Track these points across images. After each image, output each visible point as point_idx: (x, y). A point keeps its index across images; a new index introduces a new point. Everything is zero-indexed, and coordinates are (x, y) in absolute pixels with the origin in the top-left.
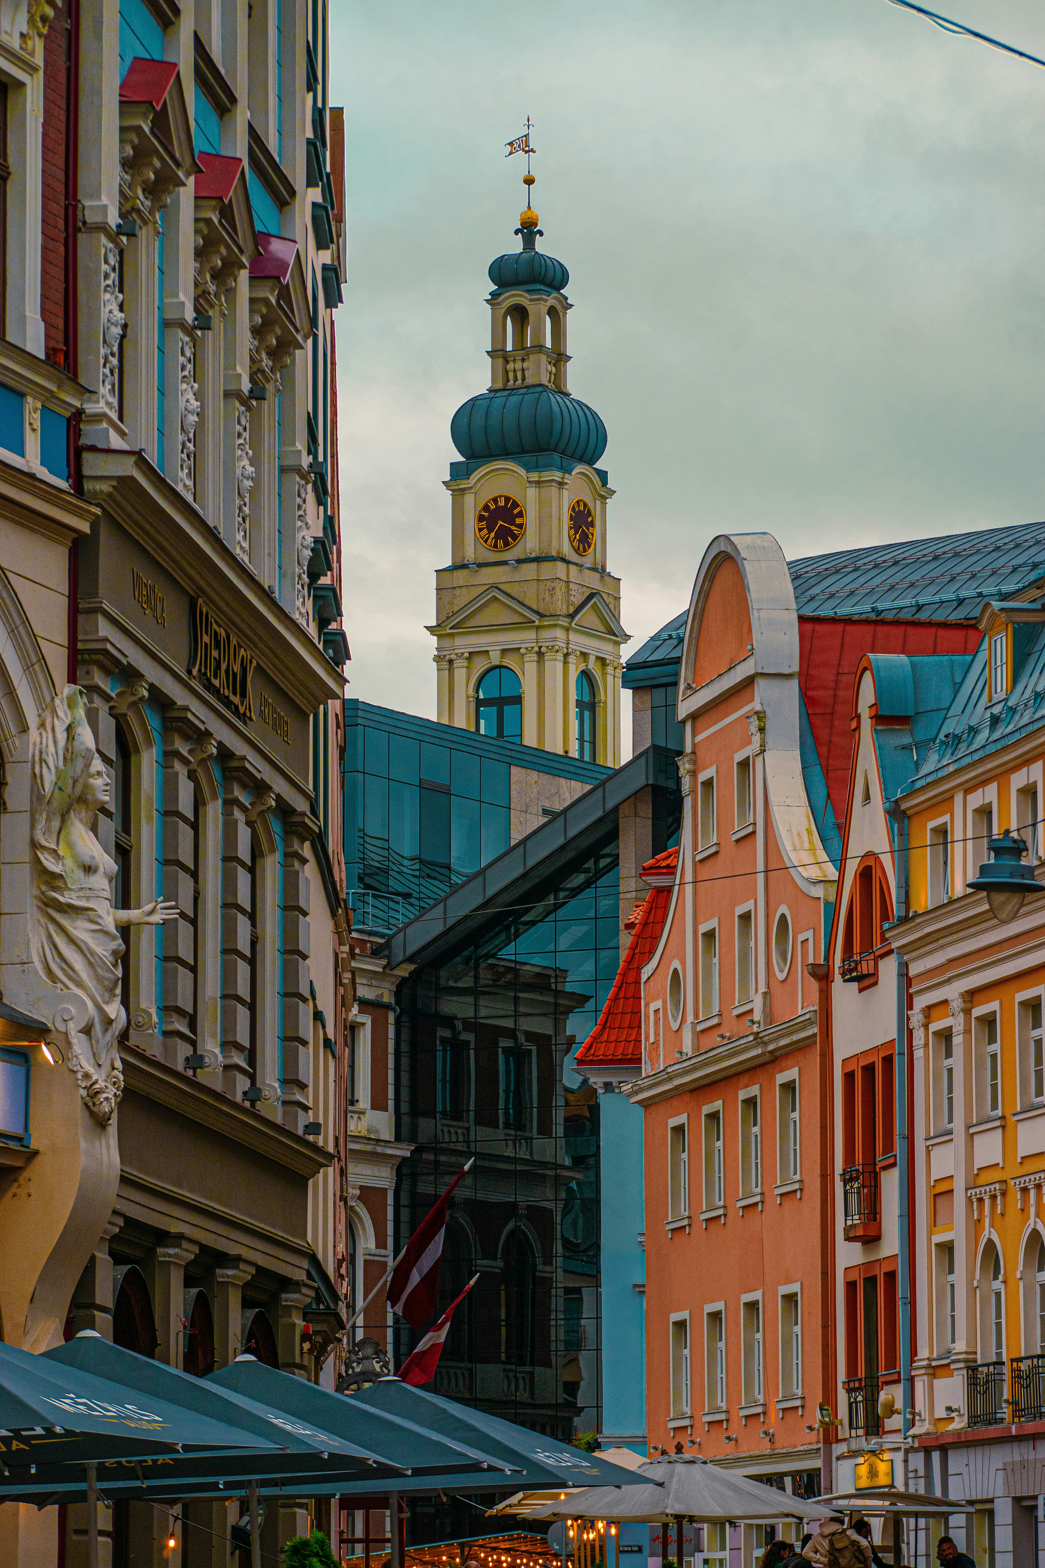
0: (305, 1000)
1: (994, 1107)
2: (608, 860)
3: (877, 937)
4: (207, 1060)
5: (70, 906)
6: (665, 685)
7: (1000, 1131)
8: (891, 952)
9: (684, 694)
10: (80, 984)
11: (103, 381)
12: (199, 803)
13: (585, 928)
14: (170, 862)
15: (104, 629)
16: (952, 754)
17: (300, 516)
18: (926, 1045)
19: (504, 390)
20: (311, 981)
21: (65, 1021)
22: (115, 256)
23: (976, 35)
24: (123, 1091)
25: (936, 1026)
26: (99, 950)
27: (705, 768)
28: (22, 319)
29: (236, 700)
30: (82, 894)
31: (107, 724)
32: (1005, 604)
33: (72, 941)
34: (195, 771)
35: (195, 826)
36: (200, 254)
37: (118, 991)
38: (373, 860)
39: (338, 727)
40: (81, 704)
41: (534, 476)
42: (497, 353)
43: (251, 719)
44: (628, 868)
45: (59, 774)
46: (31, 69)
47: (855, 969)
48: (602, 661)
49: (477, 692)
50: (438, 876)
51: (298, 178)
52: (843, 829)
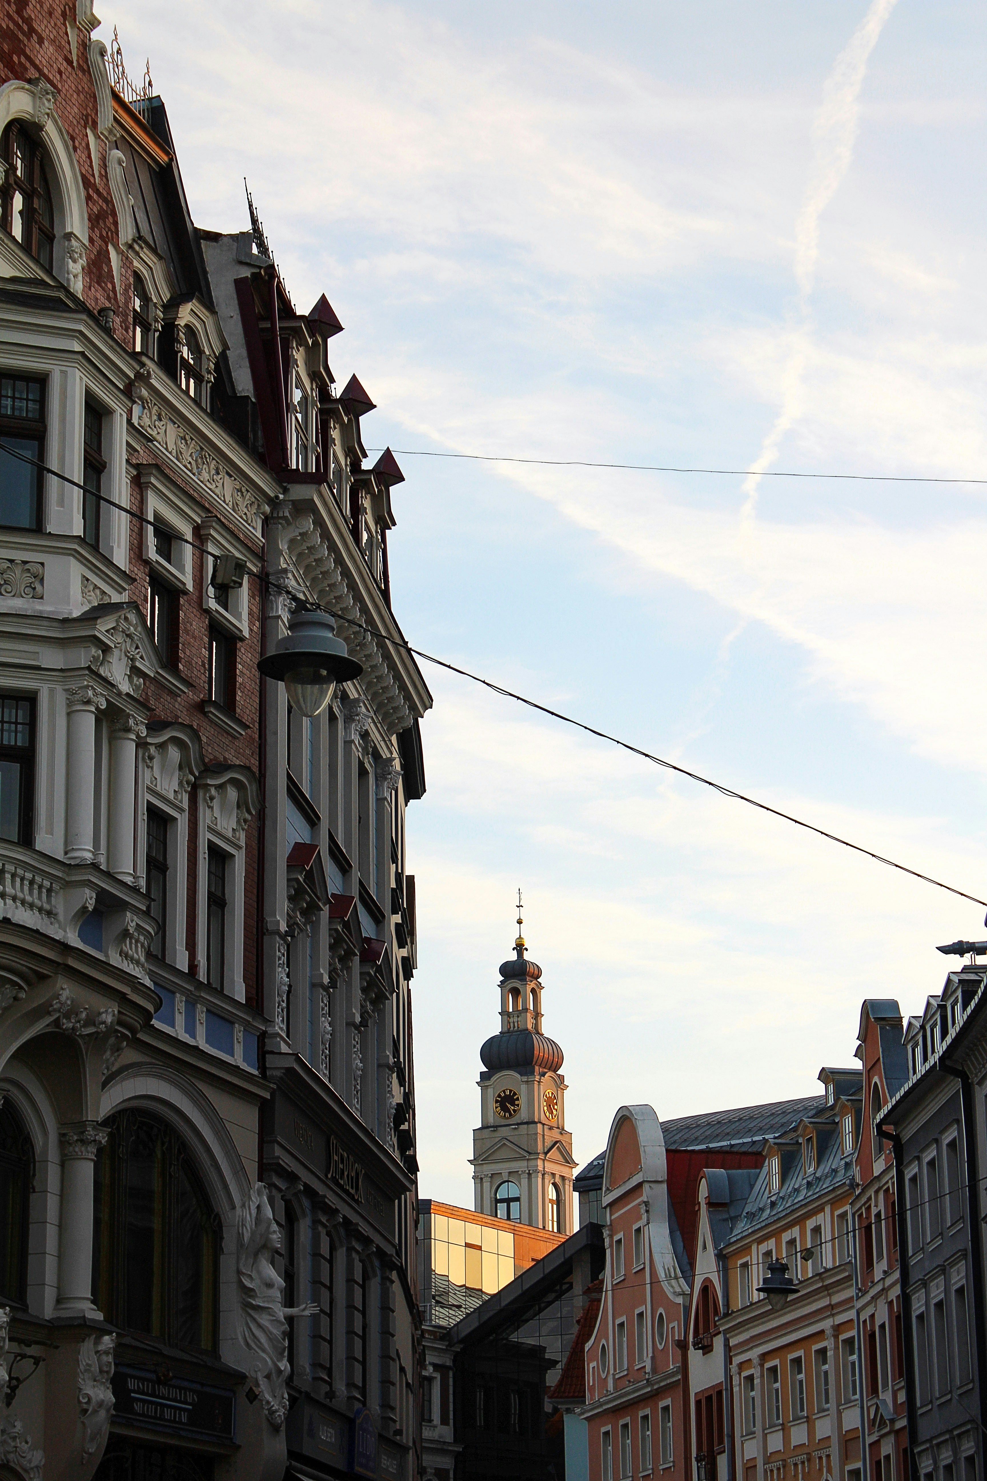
0: (393, 1360)
1: (778, 1418)
2: (567, 1286)
3: (712, 1325)
4: (338, 1394)
5: (259, 1306)
6: (596, 1190)
7: (781, 1431)
8: (720, 1333)
9: (605, 1193)
10: (264, 1350)
11: (278, 1016)
12: (332, 1249)
13: (556, 1324)
14: (316, 1282)
15: (278, 1151)
16: (751, 1223)
17: (389, 1091)
18: (740, 1384)
19: (508, 1032)
20: (397, 1350)
21: (256, 1371)
22: (284, 948)
23: (742, 798)
24: (288, 1411)
25: (745, 1374)
26: (275, 1331)
27: (616, 1234)
28: (233, 981)
29: (353, 1191)
30: (266, 1299)
31: (281, 1204)
32: (777, 1141)
33: (259, 1326)
34: (330, 1231)
35: (331, 1261)
36: (332, 947)
37: (286, 1354)
38: (440, 1287)
39: (413, 1209)
40: (265, 1193)
41: (525, 1079)
42: (504, 1013)
43: (361, 1202)
44: (578, 1289)
45: (253, 1233)
46: (239, 847)
47: (701, 1343)
48: (563, 1178)
49: (496, 1195)
50: (476, 1296)
51: (387, 908)
52: (692, 1264)
